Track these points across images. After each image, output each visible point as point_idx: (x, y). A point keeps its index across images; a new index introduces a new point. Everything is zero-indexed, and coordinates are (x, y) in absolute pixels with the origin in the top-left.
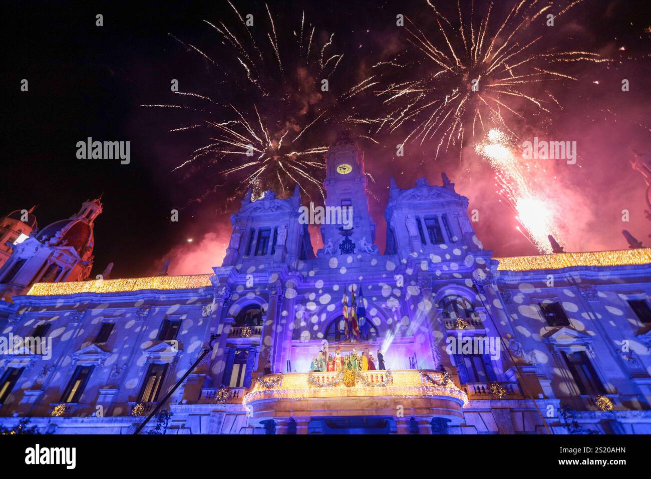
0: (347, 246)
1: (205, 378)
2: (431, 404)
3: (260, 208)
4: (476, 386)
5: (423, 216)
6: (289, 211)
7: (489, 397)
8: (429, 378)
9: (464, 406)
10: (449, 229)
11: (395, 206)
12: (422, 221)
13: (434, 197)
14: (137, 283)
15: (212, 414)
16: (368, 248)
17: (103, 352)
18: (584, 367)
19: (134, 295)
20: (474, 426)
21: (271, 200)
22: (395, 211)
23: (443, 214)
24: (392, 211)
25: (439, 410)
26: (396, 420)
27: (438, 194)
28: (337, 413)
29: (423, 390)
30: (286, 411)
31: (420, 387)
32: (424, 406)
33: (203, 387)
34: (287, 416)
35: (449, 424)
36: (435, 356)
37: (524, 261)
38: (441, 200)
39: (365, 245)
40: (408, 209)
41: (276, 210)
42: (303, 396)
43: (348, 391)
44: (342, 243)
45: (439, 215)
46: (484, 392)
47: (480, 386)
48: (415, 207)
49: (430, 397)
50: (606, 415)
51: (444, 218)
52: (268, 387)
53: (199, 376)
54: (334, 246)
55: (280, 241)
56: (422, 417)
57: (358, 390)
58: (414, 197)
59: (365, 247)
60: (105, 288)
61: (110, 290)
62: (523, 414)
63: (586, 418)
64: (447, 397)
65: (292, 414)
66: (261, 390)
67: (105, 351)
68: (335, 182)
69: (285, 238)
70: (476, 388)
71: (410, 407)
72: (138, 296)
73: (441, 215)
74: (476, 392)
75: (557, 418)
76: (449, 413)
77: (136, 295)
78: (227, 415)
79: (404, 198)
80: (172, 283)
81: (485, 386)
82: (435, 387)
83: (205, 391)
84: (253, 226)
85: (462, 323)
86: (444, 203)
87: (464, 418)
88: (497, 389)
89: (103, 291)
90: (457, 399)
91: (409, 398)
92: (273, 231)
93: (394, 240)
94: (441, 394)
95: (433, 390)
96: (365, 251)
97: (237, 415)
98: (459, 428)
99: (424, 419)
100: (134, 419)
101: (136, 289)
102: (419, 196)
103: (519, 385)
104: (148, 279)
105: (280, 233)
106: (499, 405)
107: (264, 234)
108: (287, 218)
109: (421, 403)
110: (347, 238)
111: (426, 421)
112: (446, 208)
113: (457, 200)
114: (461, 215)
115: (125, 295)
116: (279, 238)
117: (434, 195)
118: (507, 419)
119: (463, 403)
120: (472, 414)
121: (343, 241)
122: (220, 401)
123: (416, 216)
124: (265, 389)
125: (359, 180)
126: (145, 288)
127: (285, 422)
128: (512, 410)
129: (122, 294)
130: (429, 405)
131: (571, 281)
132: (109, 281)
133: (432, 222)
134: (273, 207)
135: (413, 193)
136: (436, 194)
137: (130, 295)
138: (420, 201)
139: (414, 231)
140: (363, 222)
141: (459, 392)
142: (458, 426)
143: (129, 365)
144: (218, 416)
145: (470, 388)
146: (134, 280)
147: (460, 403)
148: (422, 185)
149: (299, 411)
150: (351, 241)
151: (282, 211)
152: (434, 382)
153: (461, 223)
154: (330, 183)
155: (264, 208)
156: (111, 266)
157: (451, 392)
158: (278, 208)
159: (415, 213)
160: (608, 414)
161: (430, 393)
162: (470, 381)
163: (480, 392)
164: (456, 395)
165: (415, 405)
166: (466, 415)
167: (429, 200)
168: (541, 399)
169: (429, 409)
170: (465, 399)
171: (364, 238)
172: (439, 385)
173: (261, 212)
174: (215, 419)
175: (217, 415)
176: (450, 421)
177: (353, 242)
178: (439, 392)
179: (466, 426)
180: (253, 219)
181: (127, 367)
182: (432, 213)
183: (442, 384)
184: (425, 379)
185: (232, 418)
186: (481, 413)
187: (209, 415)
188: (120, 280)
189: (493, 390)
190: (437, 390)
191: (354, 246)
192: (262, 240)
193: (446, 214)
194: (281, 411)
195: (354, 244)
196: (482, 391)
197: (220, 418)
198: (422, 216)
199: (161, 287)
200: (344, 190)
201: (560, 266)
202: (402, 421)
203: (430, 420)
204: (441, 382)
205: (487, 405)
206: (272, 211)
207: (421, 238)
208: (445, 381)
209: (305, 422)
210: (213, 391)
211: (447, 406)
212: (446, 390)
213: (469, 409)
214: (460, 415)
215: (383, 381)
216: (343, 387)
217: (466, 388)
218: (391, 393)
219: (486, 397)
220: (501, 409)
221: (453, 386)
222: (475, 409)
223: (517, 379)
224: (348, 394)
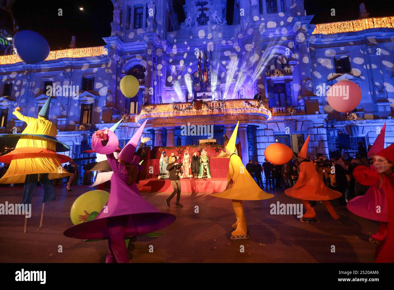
1: (113, 109)
2: (248, 118)
4: (278, 109)
7: (285, 114)
8: (249, 104)
9: (268, 119)
14: (57, 54)
15: (120, 128)
19: (57, 63)
20: (272, 129)
25: (252, 121)
26: (226, 127)
29: (244, 110)
30: (160, 124)
31: (242, 109)
32: (244, 119)
33: (113, 114)
34: (161, 127)
35: (258, 128)
37: (335, 26)
42: (170, 116)
43: (197, 112)
46: (283, 112)
47: (281, 108)
49: (248, 114)
50: (351, 123)
52: (148, 112)
53: (109, 109)
56: (242, 124)
57: (203, 111)
62: (303, 122)
63: (338, 124)
64: (258, 114)
65: (164, 126)
66: (144, 113)
70: (278, 110)
71: (235, 120)
72: (60, 63)
74: (277, 112)
75: (323, 124)
76: (258, 122)
77: (59, 62)
78: (129, 128)
80: (81, 53)
81: (284, 108)
82: (252, 108)
83: (113, 116)
87: (267, 126)
88: (291, 110)
90: (265, 115)
91: (235, 115)
94: (255, 112)
95: (250, 110)
96: (216, 23)
97: (135, 128)
98: (263, 131)
99: (243, 126)
100: (81, 132)
101: (57, 58)
103: (305, 108)
104: (64, 51)
106: (290, 118)
109: (242, 118)
115: (51, 63)
118: (292, 126)
119: (268, 117)
120: (272, 123)
122: (124, 121)
124: (146, 113)
126: (63, 57)
127: (159, 130)
128: (297, 121)
129: (49, 62)
130: (247, 118)
137: (55, 63)
141: (267, 111)
142: (263, 130)
143: (69, 105)
144: (124, 129)
145: (274, 110)
146: (55, 52)
147: (265, 117)
149: (168, 124)
152: (252, 106)
157: (262, 111)
161: (249, 112)
162: (275, 106)
163: (280, 112)
164: (264, 112)
165: (238, 118)
166: (269, 124)
168: (316, 114)
169: (246, 120)
170: (270, 115)
172: (255, 107)
174: (122, 130)
175: (123, 128)
176: (258, 127)
178: (255, 111)
179: (268, 129)
181: (68, 106)
183: (257, 107)
184: (247, 104)
185: (132, 129)
187: (119, 128)
189: (288, 111)
190: (253, 110)
192: (138, 16)
194: (157, 124)
196: (281, 111)
197: (125, 129)
199: (74, 56)
202: (229, 127)
203: (246, 126)
205: (283, 118)
208: (259, 105)
209: (172, 129)
210: (119, 116)
211: (258, 119)
212: (259, 110)
213: (272, 121)
214: (265, 123)
215: (219, 106)
216: (194, 110)
217: (272, 110)
218: (224, 112)
219: (283, 114)
220: (291, 120)
221: (264, 108)
222: (275, 121)
223: (305, 104)
224: (197, 114)
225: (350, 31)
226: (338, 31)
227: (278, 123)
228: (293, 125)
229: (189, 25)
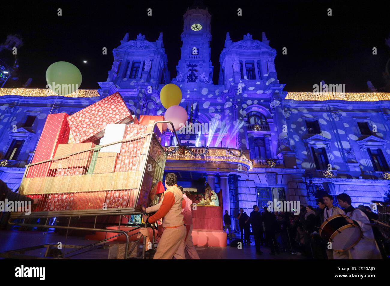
0: (192, 78)
2: (230, 167)
3: (133, 46)
4: (259, 160)
5: (245, 60)
6: (154, 50)
7: (265, 167)
8: (231, 153)
9: (250, 170)
10: (260, 71)
11: (227, 52)
12: (244, 64)
13: (254, 48)
14: (49, 92)
16: (205, 79)
17: (29, 132)
18: (322, 156)
19: (47, 99)
20: (253, 181)
21: (142, 41)
22: (226, 56)
23: (258, 61)
24: (225, 56)
25: (234, 170)
27: (257, 46)
28: (172, 169)
29: (227, 158)
31: (224, 157)
32: (226, 167)
35: (239, 178)
36: (238, 144)
37: (303, 95)
38: (258, 51)
39: (204, 77)
40: (235, 55)
41: (145, 48)
43: (180, 157)
44: (189, 75)
45: (256, 61)
46: (263, 164)
47: (261, 161)
48: (241, 54)
49: (230, 163)
50: (327, 180)
51: (259, 63)
54: (183, 77)
55: (147, 69)
56: (224, 173)
57: (186, 157)
58: (240, 47)
59: (204, 79)
60: (27, 94)
61: (31, 95)
62: (282, 176)
63: (316, 181)
67: (30, 132)
68: (189, 36)
70: (259, 162)
71: (217, 167)
72: (50, 100)
73: (257, 61)
74: (258, 164)
79: (234, 47)
81: (264, 161)
82: (234, 157)
84: (128, 59)
85: (257, 127)
86: (260, 53)
87: (249, 177)
88: (271, 162)
89: (26, 96)
90: (246, 165)
91: (217, 163)
92: (142, 63)
93: (224, 77)
94: (237, 161)
95: (232, 159)
96: (203, 82)
98: (245, 182)
99: (225, 174)
101: (49, 95)
102: (244, 47)
103: (284, 161)
105: (147, 63)
106: (270, 170)
107: (136, 65)
108: (152, 55)
109: (224, 166)
110: (192, 72)
111: (226, 175)
112: (261, 56)
113: (269, 51)
114: (269, 61)
115: (41, 99)
116: (145, 67)
117: (254, 46)
118: (273, 178)
119: (249, 168)
120: (254, 174)
121: (190, 74)
123: (240, 61)
125: (205, 35)
126: (55, 95)
128: (277, 174)
130: (229, 167)
131: (328, 109)
132: (29, 89)
133: (250, 66)
134: (143, 47)
135: (240, 44)
136: (256, 46)
137: (45, 99)
138: (244, 50)
139: (237, 69)
140: (204, 64)
141: (248, 161)
142: (244, 180)
145: (255, 161)
147: (247, 167)
148: (248, 39)
150: (195, 74)
151: (149, 49)
152: (234, 155)
153: (269, 66)
154: (185, 36)
155: (137, 46)
156: (30, 80)
157: (243, 161)
158: (147, 47)
159: (240, 58)
160: (328, 179)
161: (230, 160)
162: (255, 158)
163: (260, 164)
164: (246, 162)
165: (220, 166)
166: (250, 175)
167: (251, 49)
168: (294, 168)
169: (228, 169)
170: (250, 165)
171: (204, 73)
172: (236, 156)
173: (134, 49)
176: (240, 177)
177: (196, 75)
179: (249, 181)
180: (128, 54)
182: (251, 59)
183: (239, 156)
184: (229, 153)
186: (258, 175)
188: (37, 89)
189: (268, 163)
190: (235, 159)
191: (196, 78)
192: (135, 69)
193: (260, 61)
195: (197, 77)
196: (261, 163)
198: (244, 60)
200: (195, 41)
201: (324, 100)
202: (211, 174)
203: (228, 175)
204: (238, 155)
205: (263, 170)
206: (142, 49)
207: (241, 74)
208: (241, 155)
212: (240, 159)
213: (253, 172)
214: (246, 173)
215: (202, 153)
216: (177, 154)
217: (253, 161)
218: (207, 159)
219: (263, 166)
220: (271, 172)
221: (245, 158)
222: (256, 172)
223: (283, 158)
224: (180, 159)
225: (316, 100)
226: (307, 99)
227: (259, 175)
229: (180, 81)
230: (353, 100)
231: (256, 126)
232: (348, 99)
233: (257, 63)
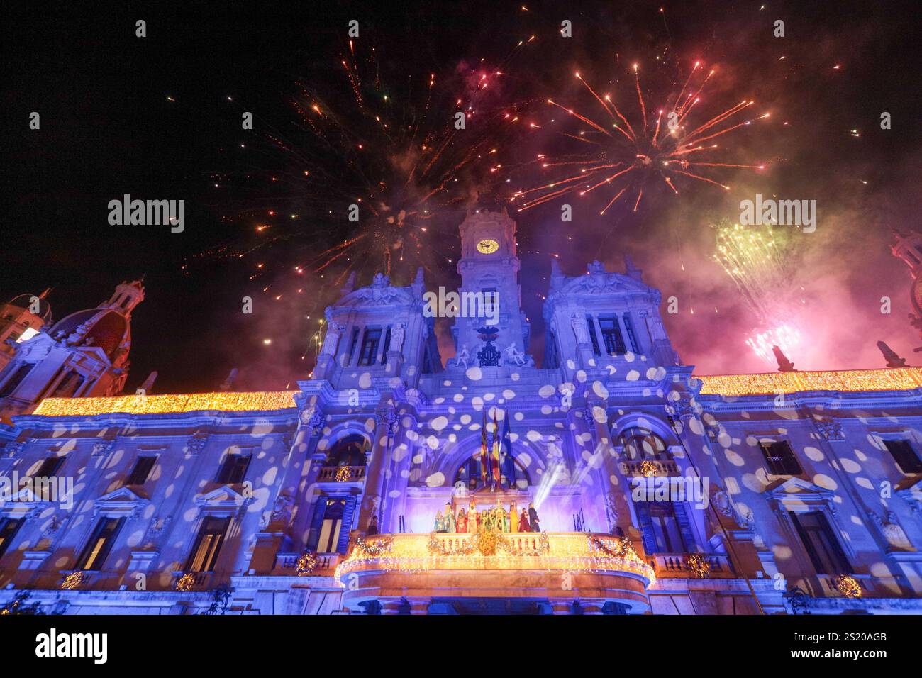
0: (489, 355)
1: (282, 538)
2: (603, 583)
3: (367, 299)
4: (667, 558)
5: (598, 315)
6: (408, 303)
7: (686, 575)
8: (600, 546)
9: (650, 587)
10: (633, 335)
11: (557, 300)
12: (596, 321)
13: (612, 288)
14: (189, 401)
15: (291, 590)
16: (518, 358)
17: (138, 498)
18: (822, 534)
19: (185, 418)
21: (383, 287)
22: (557, 308)
23: (625, 313)
24: (554, 307)
25: (614, 591)
26: (553, 604)
27: (619, 284)
28: (470, 593)
29: (592, 562)
30: (397, 589)
31: (587, 559)
32: (593, 586)
33: (279, 552)
34: (397, 596)
35: (628, 612)
36: (610, 514)
37: (739, 381)
38: (622, 293)
39: (514, 354)
40: (575, 305)
41: (390, 301)
42: (421, 567)
43: (485, 562)
44: (481, 351)
45: (620, 314)
46: (679, 567)
47: (674, 559)
48: (586, 302)
49: (601, 573)
50: (852, 604)
51: (627, 318)
52: (372, 553)
53: (273, 536)
54: (470, 355)
55: (395, 345)
56: (590, 601)
57: (499, 560)
58: (584, 287)
59: (515, 357)
60: (144, 407)
61: (151, 411)
62: (734, 599)
63: (823, 607)
64: (625, 573)
65: (405, 594)
66: (362, 557)
67: (141, 497)
68: (474, 265)
69: (402, 342)
70: (668, 562)
71: (572, 587)
72: (190, 419)
73: (622, 314)
74: (667, 567)
75: (783, 606)
76: (629, 596)
77: (188, 417)
78: (311, 592)
79: (571, 289)
80: (239, 402)
81: (680, 559)
82: (609, 559)
83: (281, 557)
84: (356, 325)
85: (648, 467)
86: (627, 297)
87: (650, 604)
88: (698, 563)
89: (141, 412)
90: (641, 577)
91: (572, 573)
92: (384, 331)
93: (555, 348)
94: (617, 568)
95: (606, 563)
96: (514, 363)
97: (327, 593)
99: (593, 604)
100: (180, 596)
101: (188, 409)
102: (591, 287)
103: (729, 558)
104: (206, 396)
105: (395, 334)
106: (700, 586)
107: (373, 335)
108: (405, 314)
109: (589, 581)
110: (489, 344)
111: (596, 607)
112: (630, 305)
113: (644, 293)
114: (650, 315)
115: (172, 418)
116: (393, 342)
117: (612, 285)
119: (649, 583)
120: (661, 598)
121: (483, 348)
122: (303, 571)
123: (587, 315)
124: (367, 556)
125: (508, 261)
126: (202, 408)
127: (393, 605)
128: (718, 594)
129: (168, 416)
130: (600, 584)
131: (805, 412)
132: (152, 397)
133: (609, 325)
134: (386, 298)
135: (583, 282)
136: (616, 284)
137: (179, 418)
138: (593, 294)
139: (583, 336)
140: (511, 321)
141: (644, 566)
143: (175, 518)
144: (300, 593)
145: (659, 561)
146: (187, 397)
147: (644, 582)
148: (598, 272)
149: (415, 589)
150: (495, 347)
151: (399, 304)
152: (608, 551)
153: (650, 326)
154: (467, 266)
155: (373, 299)
156: (153, 376)
157: (632, 566)
158: (393, 299)
159: (586, 311)
160: (854, 602)
161: (602, 567)
162: (659, 551)
163: (673, 567)
164: (638, 570)
165: (581, 583)
166: (653, 599)
167: (605, 292)
168: (759, 578)
169: (599, 589)
170: (651, 575)
171: (513, 345)
172: (614, 556)
173: (368, 304)
174: (295, 597)
175: (298, 592)
176: (630, 607)
177: (497, 350)
178: (616, 565)
180: (357, 314)
181: (172, 520)
182: (609, 311)
183: (619, 554)
184: (596, 546)
185: (320, 596)
187: (286, 591)
188: (166, 396)
189: (691, 565)
190: (612, 562)
191: (498, 355)
192: (369, 345)
193: (629, 313)
194: (389, 589)
195: (499, 353)
196: (675, 565)
197: (302, 596)
198: (595, 314)
199: (225, 407)
200: (487, 275)
201: (790, 391)
202: (561, 606)
203: (601, 605)
204: (618, 551)
205: (682, 586)
206: (385, 304)
207: (594, 346)
208: (623, 549)
209: (424, 605)
210: (293, 557)
211: (626, 586)
212: (624, 562)
213: (658, 591)
214: (643, 599)
215: (535, 548)
216: (478, 555)
217: (653, 560)
218: (547, 564)
219: (682, 575)
220: (703, 592)
221: (635, 557)
222: (665, 591)
223: (726, 550)
224: (485, 566)
225: (771, 392)
226: (749, 391)
227: (674, 598)
228: (712, 606)
229: (463, 364)
230: (858, 388)
231: (645, 465)
232: (845, 386)
233: (625, 318)
